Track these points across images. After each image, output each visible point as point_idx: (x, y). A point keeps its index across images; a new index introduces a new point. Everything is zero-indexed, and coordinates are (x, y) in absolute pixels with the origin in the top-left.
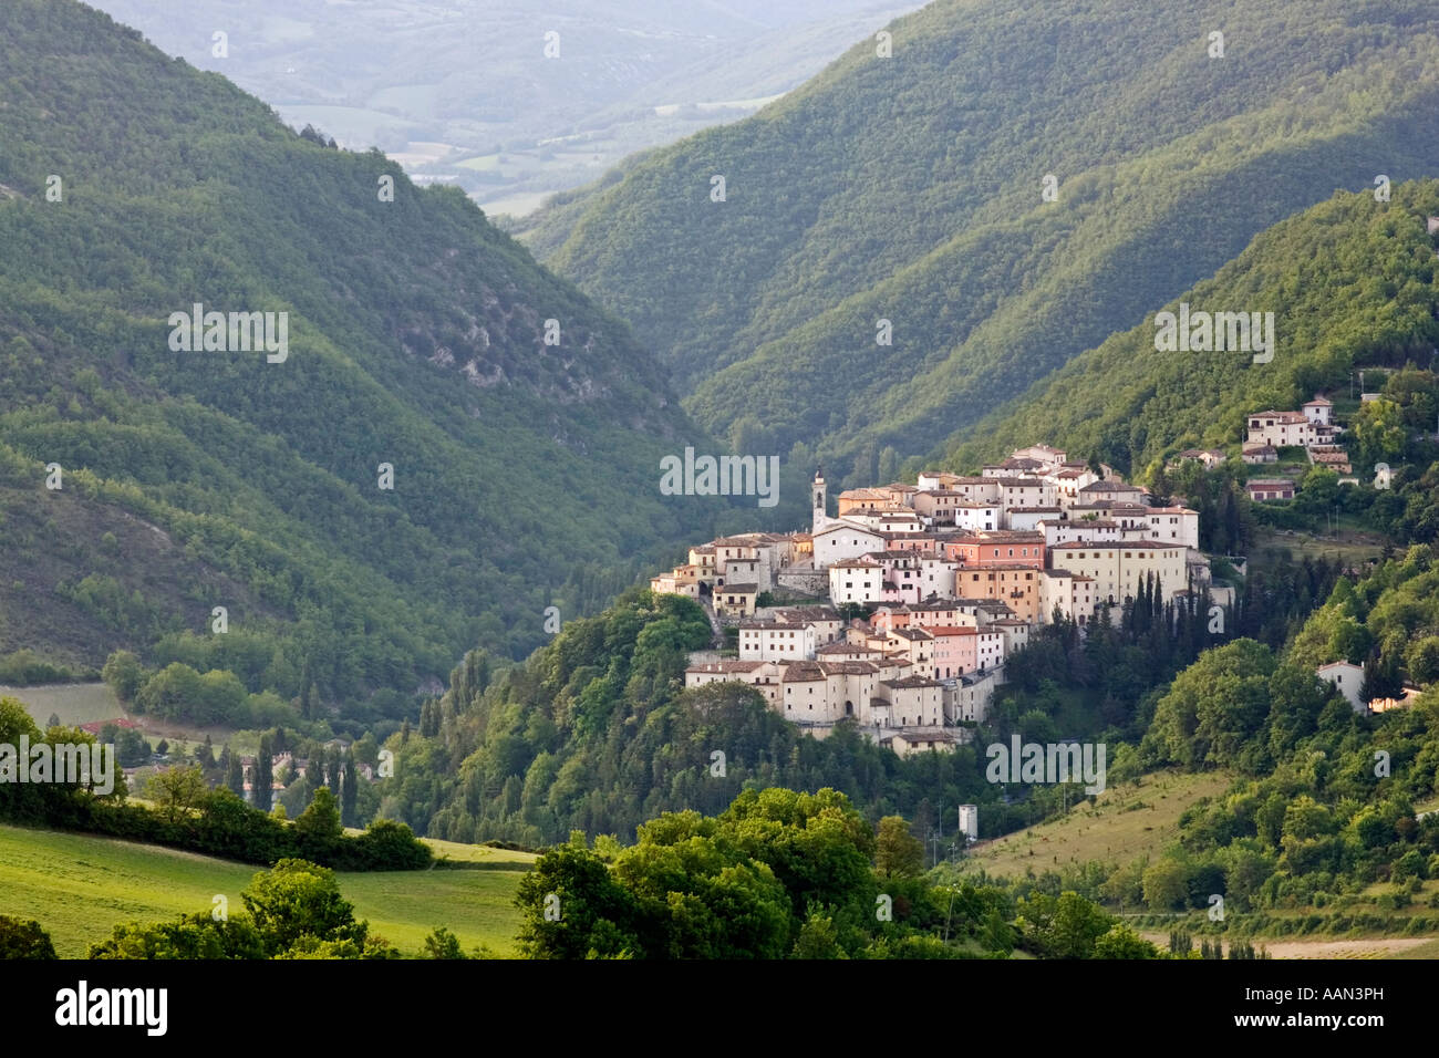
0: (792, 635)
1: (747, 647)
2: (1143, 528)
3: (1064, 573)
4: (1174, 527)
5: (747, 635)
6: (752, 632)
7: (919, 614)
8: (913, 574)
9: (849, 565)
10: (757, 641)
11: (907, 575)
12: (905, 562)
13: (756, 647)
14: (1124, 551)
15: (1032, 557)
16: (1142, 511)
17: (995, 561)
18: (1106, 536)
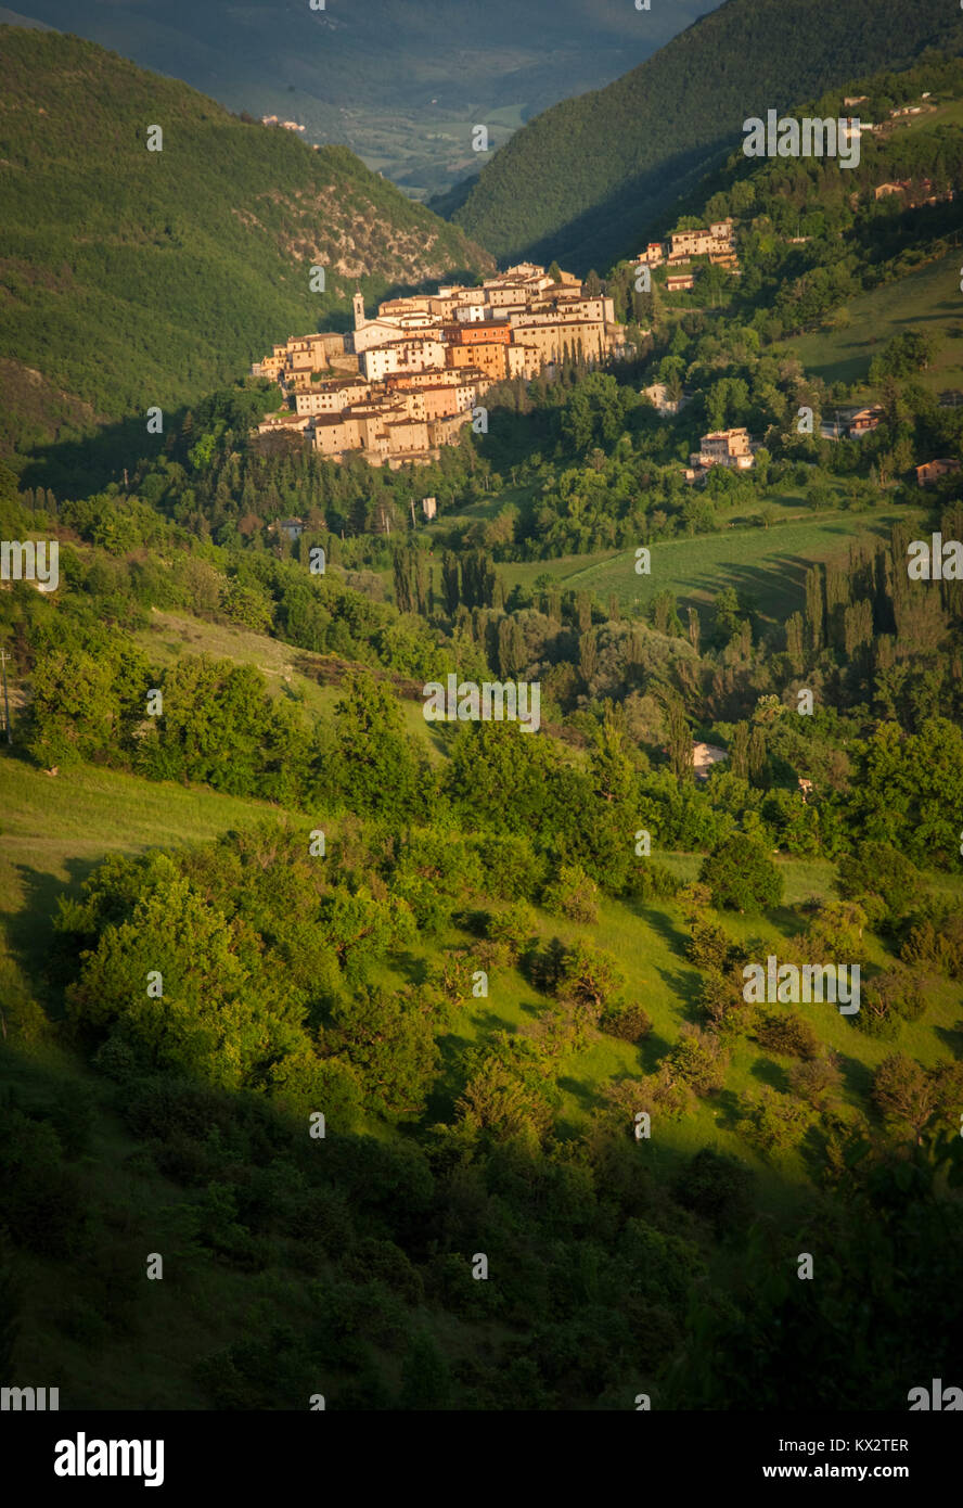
0: (332, 397)
1: (301, 406)
2: (579, 311)
3: (520, 345)
4: (599, 309)
5: (302, 399)
6: (304, 397)
7: (418, 378)
8: (418, 352)
9: (377, 348)
10: (308, 403)
11: (414, 354)
12: (413, 345)
13: (308, 407)
14: (561, 327)
15: (500, 334)
16: (577, 300)
17: (474, 340)
18: (551, 318)
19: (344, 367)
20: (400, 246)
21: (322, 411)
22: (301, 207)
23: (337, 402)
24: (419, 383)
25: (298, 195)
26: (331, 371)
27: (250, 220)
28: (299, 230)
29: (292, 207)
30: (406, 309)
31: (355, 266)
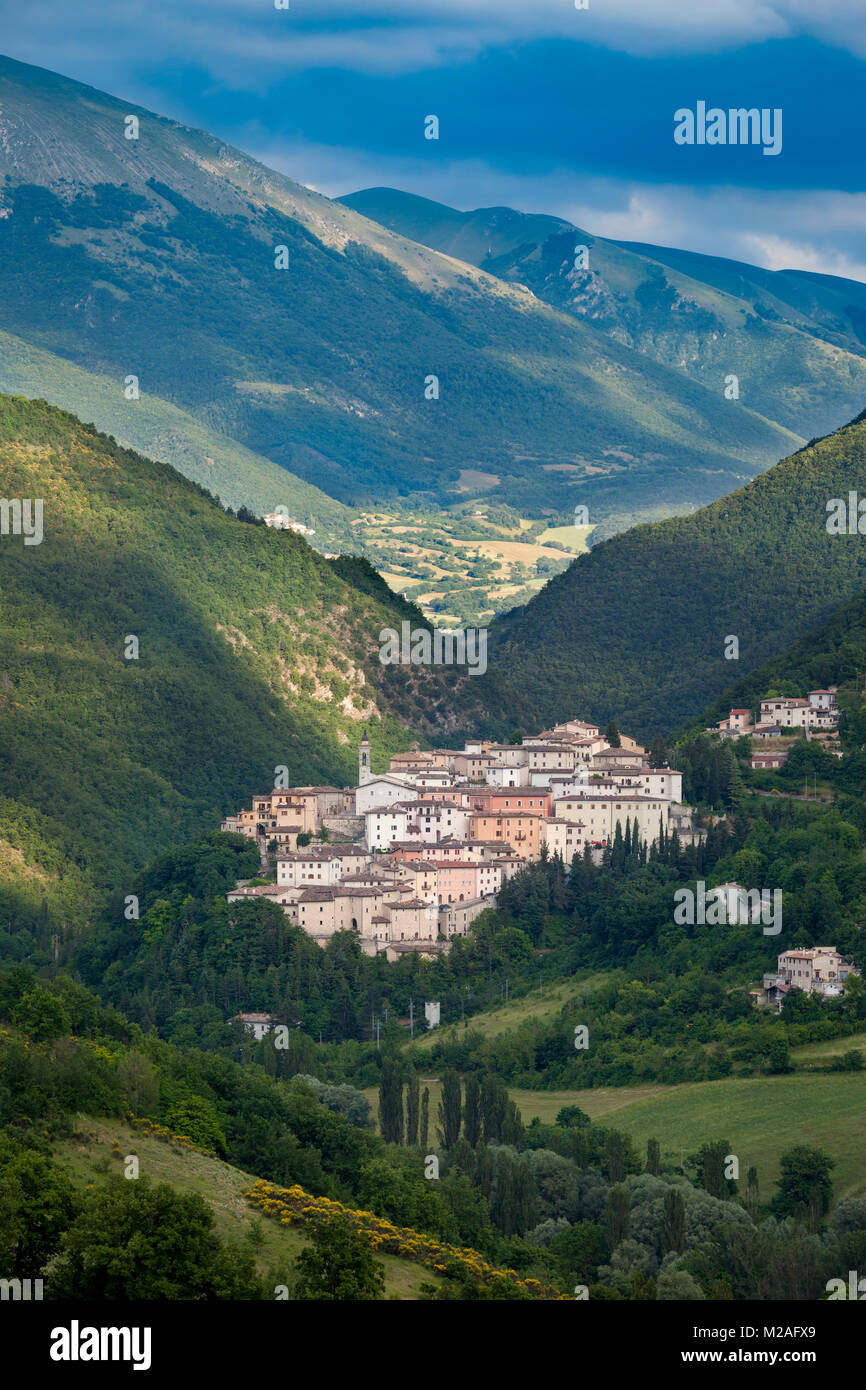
0: (319, 866)
1: (284, 876)
2: (638, 786)
3: (562, 821)
4: (663, 785)
5: (284, 866)
6: (287, 864)
7: (431, 851)
8: (433, 820)
9: (381, 811)
10: (291, 871)
11: (428, 820)
12: (428, 810)
13: (291, 876)
14: (615, 803)
15: (537, 807)
16: (637, 772)
17: (505, 810)
18: (604, 791)
19: (341, 830)
20: (422, 687)
21: (308, 882)
22: (303, 629)
23: (327, 874)
24: (432, 857)
25: (301, 613)
26: (324, 834)
27: (238, 639)
28: (299, 658)
29: (293, 628)
30: (424, 765)
31: (364, 706)
